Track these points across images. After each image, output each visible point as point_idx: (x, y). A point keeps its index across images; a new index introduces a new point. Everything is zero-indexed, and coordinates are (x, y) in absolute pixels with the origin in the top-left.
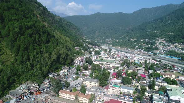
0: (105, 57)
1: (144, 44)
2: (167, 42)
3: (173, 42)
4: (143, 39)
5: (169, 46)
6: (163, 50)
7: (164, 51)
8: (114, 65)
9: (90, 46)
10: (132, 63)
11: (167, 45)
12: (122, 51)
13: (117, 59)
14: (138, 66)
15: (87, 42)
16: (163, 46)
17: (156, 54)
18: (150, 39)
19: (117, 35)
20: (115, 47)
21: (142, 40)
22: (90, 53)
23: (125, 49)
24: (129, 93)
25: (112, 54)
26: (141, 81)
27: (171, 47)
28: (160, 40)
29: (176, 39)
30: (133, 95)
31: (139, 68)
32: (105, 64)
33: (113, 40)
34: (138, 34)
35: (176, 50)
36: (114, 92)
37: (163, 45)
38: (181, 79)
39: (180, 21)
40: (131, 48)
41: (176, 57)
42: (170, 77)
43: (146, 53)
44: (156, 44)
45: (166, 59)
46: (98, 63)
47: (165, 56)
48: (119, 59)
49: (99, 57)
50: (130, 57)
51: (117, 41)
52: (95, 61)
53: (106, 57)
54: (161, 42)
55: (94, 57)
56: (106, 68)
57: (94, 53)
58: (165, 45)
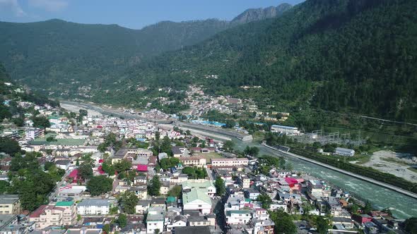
0: (64, 133)
1: (164, 98)
2: (206, 92)
3: (217, 93)
4: (162, 88)
5: (209, 101)
6: (198, 108)
7: (200, 111)
8: (82, 150)
9: (28, 105)
10: (128, 141)
11: (206, 100)
12: (112, 116)
13: (94, 134)
14: (139, 147)
15: (17, 95)
16: (198, 102)
17: (184, 118)
18: (175, 86)
19: (107, 78)
20: (100, 106)
21: (160, 90)
22: (20, 123)
23: (122, 110)
24: (99, 214)
25: (84, 122)
26: (135, 181)
27: (212, 103)
28: (195, 90)
29: (221, 87)
30: (110, 216)
31: (140, 151)
32: (58, 150)
33: (96, 90)
34: (153, 77)
35: (221, 109)
36: (57, 219)
37: (199, 100)
38: (215, 164)
39: (229, 54)
40: (137, 107)
41: (219, 122)
42: (197, 163)
43: (167, 116)
44: (186, 97)
45: (201, 127)
46: (37, 149)
47: (200, 121)
48: (100, 134)
49: (46, 133)
50: (127, 129)
51: (107, 91)
52: (30, 144)
53: (66, 131)
54: (196, 94)
55: (30, 135)
56: (56, 160)
57: (31, 124)
58: (202, 99)
